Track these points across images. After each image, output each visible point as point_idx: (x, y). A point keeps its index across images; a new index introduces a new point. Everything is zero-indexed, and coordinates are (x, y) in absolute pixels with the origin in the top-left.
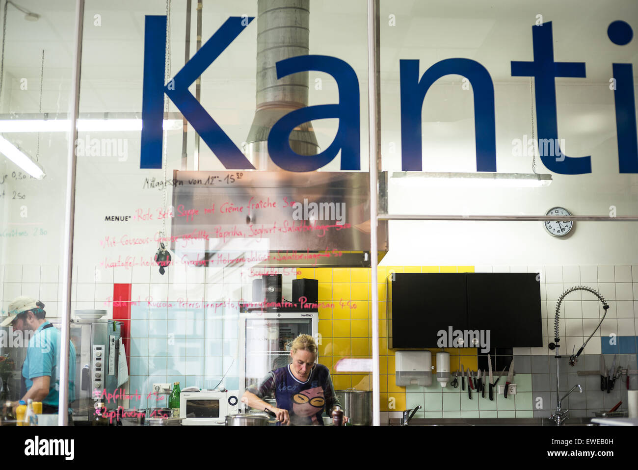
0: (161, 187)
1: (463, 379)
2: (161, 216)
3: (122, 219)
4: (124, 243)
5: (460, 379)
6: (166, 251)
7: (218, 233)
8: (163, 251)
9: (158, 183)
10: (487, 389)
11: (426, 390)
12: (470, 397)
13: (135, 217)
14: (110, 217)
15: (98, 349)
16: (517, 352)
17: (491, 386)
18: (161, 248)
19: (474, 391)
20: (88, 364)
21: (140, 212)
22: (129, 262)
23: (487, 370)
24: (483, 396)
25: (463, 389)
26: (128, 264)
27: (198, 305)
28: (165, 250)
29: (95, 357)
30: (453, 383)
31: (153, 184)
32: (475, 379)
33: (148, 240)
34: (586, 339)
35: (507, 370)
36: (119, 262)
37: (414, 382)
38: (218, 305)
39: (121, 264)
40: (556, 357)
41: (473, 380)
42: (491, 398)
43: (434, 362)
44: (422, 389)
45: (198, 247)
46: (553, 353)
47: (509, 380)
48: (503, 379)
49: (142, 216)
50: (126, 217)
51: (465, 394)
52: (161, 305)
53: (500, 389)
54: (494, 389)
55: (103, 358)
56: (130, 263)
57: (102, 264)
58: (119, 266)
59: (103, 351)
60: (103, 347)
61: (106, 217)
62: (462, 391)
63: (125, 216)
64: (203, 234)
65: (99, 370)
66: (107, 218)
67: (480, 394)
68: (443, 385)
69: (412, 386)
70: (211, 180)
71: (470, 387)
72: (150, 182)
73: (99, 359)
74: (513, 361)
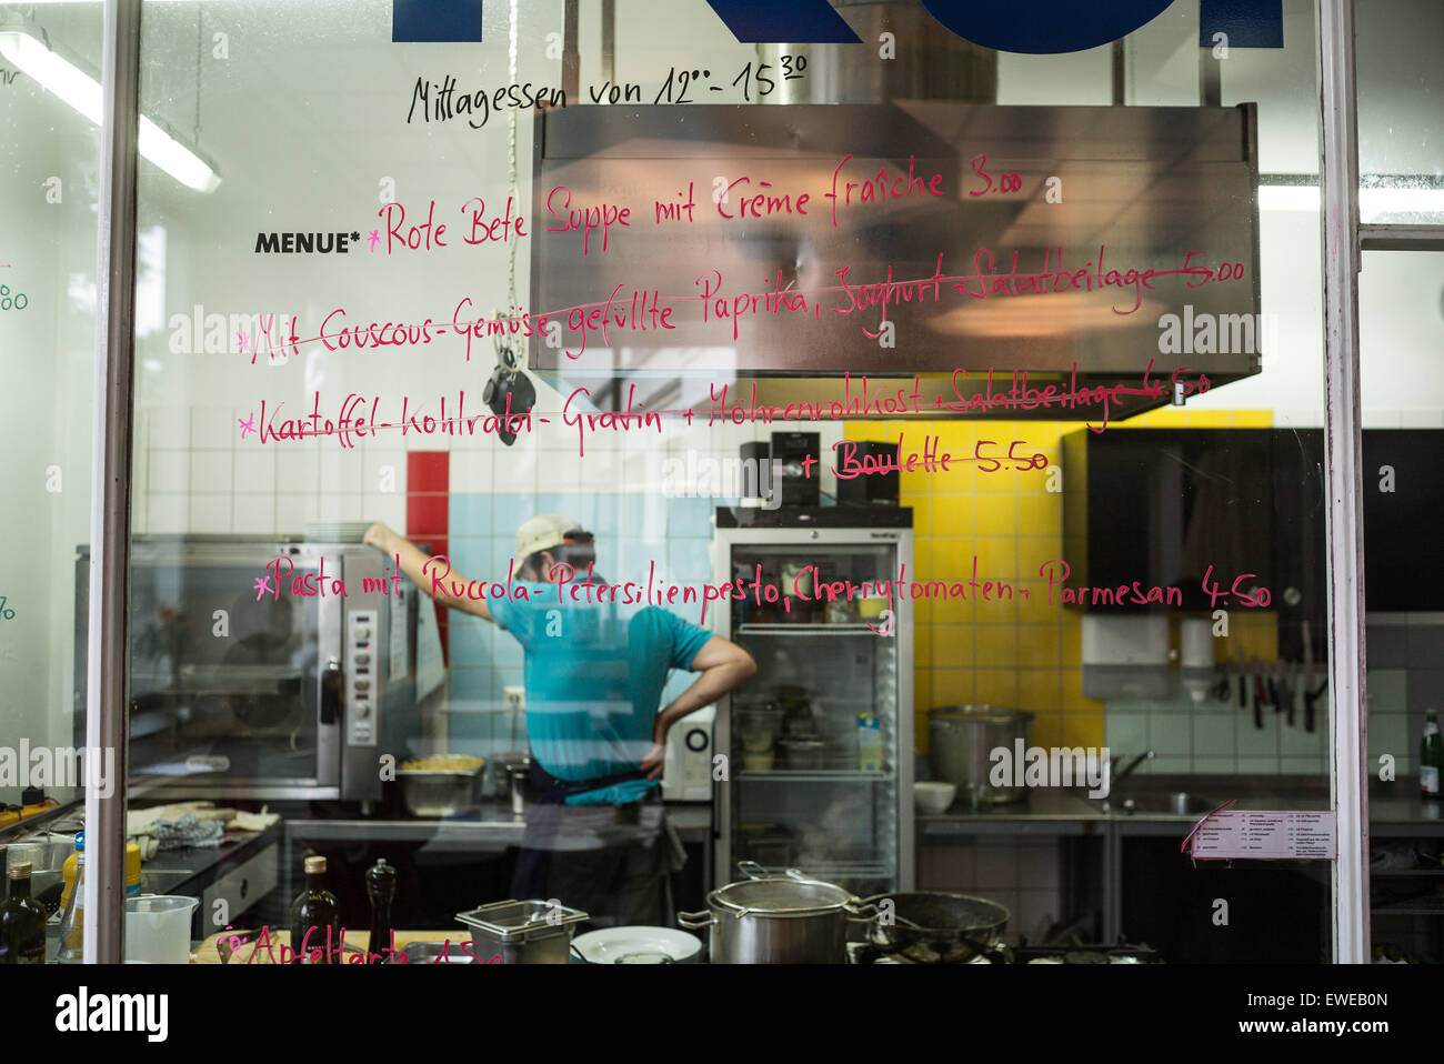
0: (478, 114)
1: (1242, 682)
2: (481, 233)
3: (325, 245)
4: (334, 342)
5: (1234, 681)
6: (520, 374)
7: (712, 303)
8: (509, 374)
9: (468, 98)
10: (1300, 704)
11: (1154, 706)
12: (1259, 723)
13: (375, 237)
14: (274, 236)
15: (360, 620)
17: (1310, 698)
18: (503, 365)
19: (1268, 710)
20: (334, 658)
21: (396, 214)
22: (354, 418)
23: (1301, 661)
24: (1291, 721)
25: (1243, 703)
26: (352, 425)
27: (633, 591)
28: (517, 370)
29: (352, 640)
30: (1219, 692)
31: (444, 103)
32: (1270, 681)
33: (431, 331)
36: (315, 416)
37: (1127, 688)
38: (711, 593)
39: (322, 427)
41: (1265, 684)
42: (1309, 728)
43: (1175, 642)
44: (1144, 706)
45: (595, 365)
49: (404, 232)
50: (340, 236)
51: (1247, 717)
52: (486, 591)
54: (1317, 704)
55: (373, 642)
56: (360, 422)
57: (247, 426)
58: (315, 433)
59: (373, 626)
60: (373, 615)
61: (262, 237)
62: (1239, 709)
63: (336, 232)
64: (649, 305)
65: (364, 671)
66: (265, 243)
67: (1283, 716)
68: (1197, 696)
69: (1123, 698)
71: (1259, 700)
72: (434, 95)
73: (362, 645)
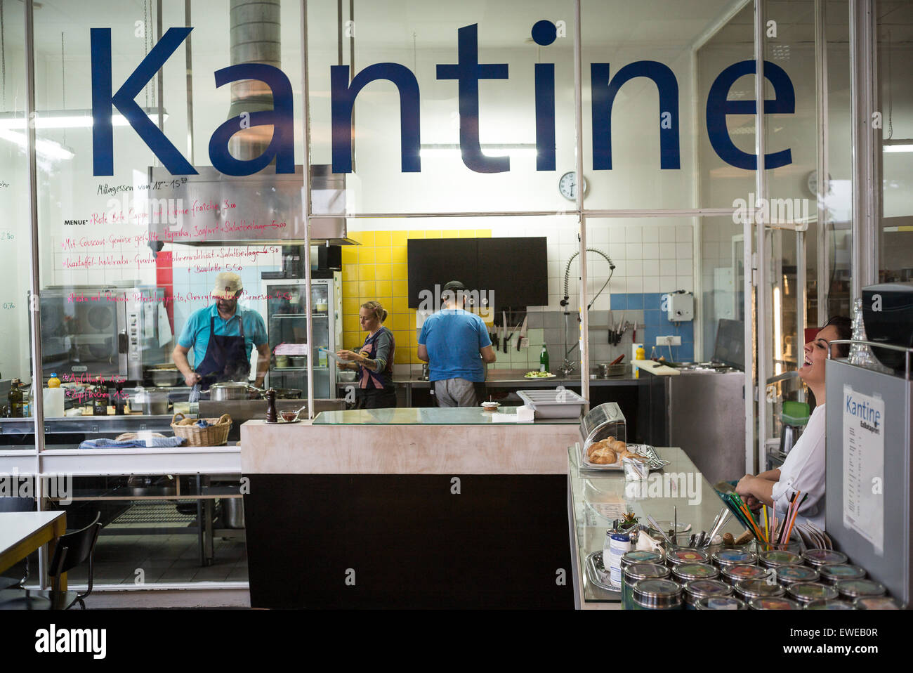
0: (113, 193)
3: (80, 223)
4: (83, 245)
9: (111, 189)
10: (501, 342)
13: (91, 221)
14: (69, 221)
15: (132, 316)
16: (530, 309)
17: (506, 340)
20: (124, 329)
21: (96, 216)
23: (502, 326)
26: (88, 263)
29: (130, 323)
31: (106, 190)
33: (105, 242)
34: (595, 296)
35: (521, 325)
40: (566, 314)
42: (505, 351)
46: (563, 309)
47: (522, 335)
48: (517, 334)
49: (98, 220)
53: (513, 343)
54: (508, 343)
55: (138, 324)
59: (137, 318)
60: (137, 314)
61: (66, 221)
63: (82, 220)
65: (135, 334)
66: (67, 223)
70: (158, 185)
72: (103, 188)
73: (134, 325)
74: (526, 318)
